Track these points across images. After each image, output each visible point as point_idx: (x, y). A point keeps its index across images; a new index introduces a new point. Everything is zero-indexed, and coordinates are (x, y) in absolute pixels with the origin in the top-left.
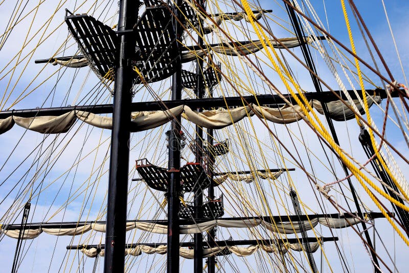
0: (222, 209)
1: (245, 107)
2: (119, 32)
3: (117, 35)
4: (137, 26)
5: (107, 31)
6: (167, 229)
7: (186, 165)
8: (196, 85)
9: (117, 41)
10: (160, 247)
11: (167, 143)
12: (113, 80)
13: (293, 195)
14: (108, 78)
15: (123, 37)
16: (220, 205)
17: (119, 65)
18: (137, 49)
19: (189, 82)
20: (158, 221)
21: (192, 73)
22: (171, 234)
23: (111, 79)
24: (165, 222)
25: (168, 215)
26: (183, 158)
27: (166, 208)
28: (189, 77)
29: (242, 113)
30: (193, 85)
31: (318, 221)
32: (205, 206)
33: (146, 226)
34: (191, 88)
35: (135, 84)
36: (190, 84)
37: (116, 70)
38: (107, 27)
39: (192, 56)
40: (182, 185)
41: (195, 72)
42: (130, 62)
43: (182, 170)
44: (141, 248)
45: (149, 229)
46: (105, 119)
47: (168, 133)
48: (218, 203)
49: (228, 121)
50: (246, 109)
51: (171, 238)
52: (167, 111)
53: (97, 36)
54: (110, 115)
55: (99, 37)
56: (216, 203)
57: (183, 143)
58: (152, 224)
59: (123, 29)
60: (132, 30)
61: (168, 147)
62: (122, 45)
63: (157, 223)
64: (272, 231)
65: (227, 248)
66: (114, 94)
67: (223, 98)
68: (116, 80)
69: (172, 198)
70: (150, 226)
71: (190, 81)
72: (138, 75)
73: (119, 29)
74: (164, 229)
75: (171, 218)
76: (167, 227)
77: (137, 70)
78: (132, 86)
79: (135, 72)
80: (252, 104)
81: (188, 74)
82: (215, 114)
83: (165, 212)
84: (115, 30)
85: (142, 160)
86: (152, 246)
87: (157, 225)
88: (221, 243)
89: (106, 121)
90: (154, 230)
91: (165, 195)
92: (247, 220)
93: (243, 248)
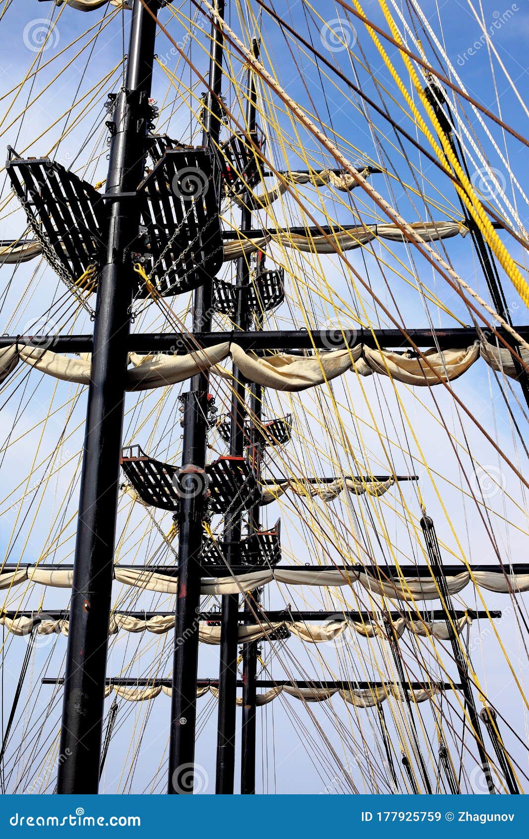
0: (277, 549)
1: (349, 350)
2: (108, 195)
3: (104, 201)
4: (144, 187)
5: (85, 192)
6: (176, 585)
7: (218, 462)
8: (235, 307)
9: (104, 213)
10: (155, 619)
11: (180, 416)
12: (94, 290)
13: (427, 525)
14: (82, 287)
15: (116, 206)
16: (275, 541)
17: (106, 260)
18: (143, 231)
19: (221, 302)
20: (159, 567)
21: (229, 285)
22: (184, 593)
23: (88, 289)
24: (172, 571)
25: (179, 558)
26: (210, 447)
27: (176, 543)
28: (222, 291)
29: (343, 362)
30: (229, 307)
31: (470, 577)
32: (244, 542)
33: (136, 576)
34: (224, 312)
35: (137, 298)
36: (223, 305)
37: (100, 269)
38: (86, 185)
39: (235, 250)
40: (208, 499)
41: (234, 283)
42: (128, 255)
43: (208, 470)
44: (117, 621)
45: (140, 583)
46: (75, 364)
47: (184, 397)
48: (270, 537)
49: (315, 377)
50: (350, 354)
51: (183, 601)
52: (198, 352)
53: (64, 200)
54: (86, 357)
55: (68, 204)
56: (267, 537)
57: (212, 418)
58: (147, 573)
59: (117, 191)
60: (134, 194)
61: (184, 424)
62: (113, 220)
63: (157, 572)
64: (381, 593)
65: (285, 625)
66: (96, 316)
67: (307, 331)
68: (99, 290)
69: (187, 525)
70: (143, 578)
71: (223, 298)
72: (144, 280)
73: (108, 189)
74: (170, 584)
75: (186, 562)
76: (175, 579)
77: (141, 271)
78: (130, 302)
79: (138, 274)
80: (362, 346)
81: (220, 286)
82: (289, 362)
83: (173, 551)
84: (102, 191)
85: (131, 448)
86: (140, 616)
87: (156, 575)
88: (274, 616)
89: (77, 367)
90: (150, 586)
91: (175, 517)
92: (337, 572)
93: (315, 626)
